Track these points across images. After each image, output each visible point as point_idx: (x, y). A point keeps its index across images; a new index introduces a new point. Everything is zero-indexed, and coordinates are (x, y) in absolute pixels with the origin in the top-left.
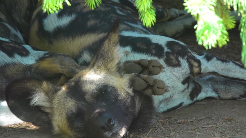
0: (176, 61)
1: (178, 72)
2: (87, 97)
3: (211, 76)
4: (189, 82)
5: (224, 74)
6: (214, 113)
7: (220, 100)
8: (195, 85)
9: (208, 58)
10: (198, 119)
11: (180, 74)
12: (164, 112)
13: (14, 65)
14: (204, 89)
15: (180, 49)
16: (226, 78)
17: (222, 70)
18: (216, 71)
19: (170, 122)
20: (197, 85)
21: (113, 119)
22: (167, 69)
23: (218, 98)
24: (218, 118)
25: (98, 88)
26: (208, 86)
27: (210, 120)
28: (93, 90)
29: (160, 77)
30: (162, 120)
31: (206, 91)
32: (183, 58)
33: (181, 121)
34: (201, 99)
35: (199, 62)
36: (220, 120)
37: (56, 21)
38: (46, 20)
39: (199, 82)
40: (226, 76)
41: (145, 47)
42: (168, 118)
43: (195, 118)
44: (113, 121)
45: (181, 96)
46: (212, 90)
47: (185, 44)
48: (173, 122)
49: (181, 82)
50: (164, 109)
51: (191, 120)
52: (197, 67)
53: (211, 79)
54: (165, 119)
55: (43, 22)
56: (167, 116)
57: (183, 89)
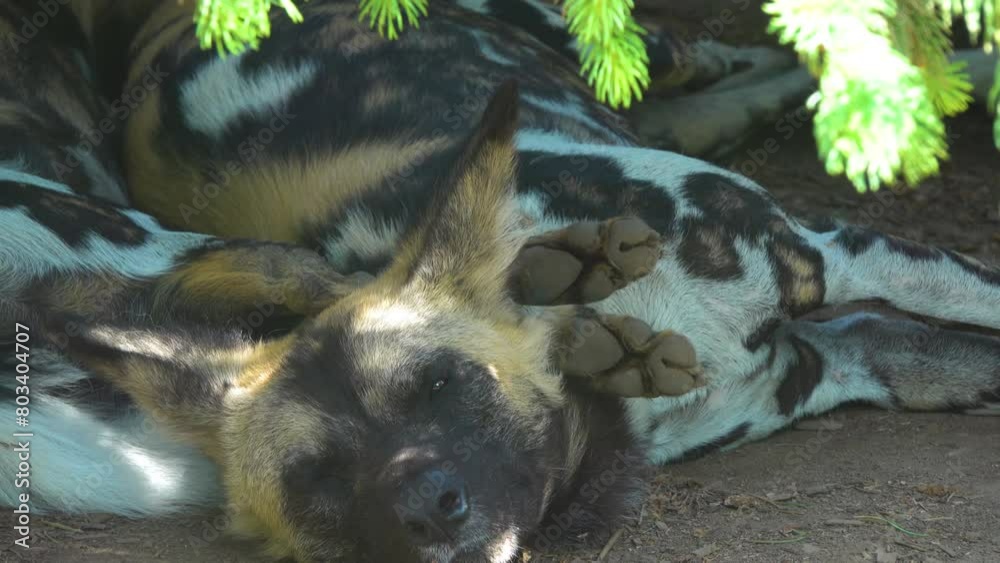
0: (724, 254)
1: (732, 301)
2: (370, 399)
3: (861, 315)
4: (774, 343)
5: (918, 309)
6: (875, 468)
7: (900, 412)
8: (799, 353)
9: (855, 245)
10: (810, 490)
11: (740, 310)
12: (672, 463)
13: (86, 276)
14: (833, 368)
15: (740, 204)
16: (924, 322)
17: (911, 289)
18: (883, 296)
19: (695, 503)
20: (805, 351)
21: (463, 496)
22: (688, 286)
23: (891, 405)
24: (890, 487)
25: (418, 364)
26: (852, 354)
27: (858, 494)
28: (396, 372)
29: (658, 320)
30: (661, 496)
31: (844, 376)
32: (753, 242)
33: (738, 498)
34: (822, 409)
35: (815, 258)
36: (899, 495)
37: (236, 92)
38: (195, 86)
39: (812, 340)
40: (927, 314)
41: (598, 199)
42: (687, 486)
43: (797, 485)
44: (464, 502)
45: (741, 399)
46: (865, 373)
47: (760, 187)
48: (708, 503)
49: (742, 341)
50: (673, 450)
51: (781, 497)
52: (808, 279)
53: (862, 328)
54: (675, 491)
55: (181, 93)
56: (681, 479)
57: (749, 370)
